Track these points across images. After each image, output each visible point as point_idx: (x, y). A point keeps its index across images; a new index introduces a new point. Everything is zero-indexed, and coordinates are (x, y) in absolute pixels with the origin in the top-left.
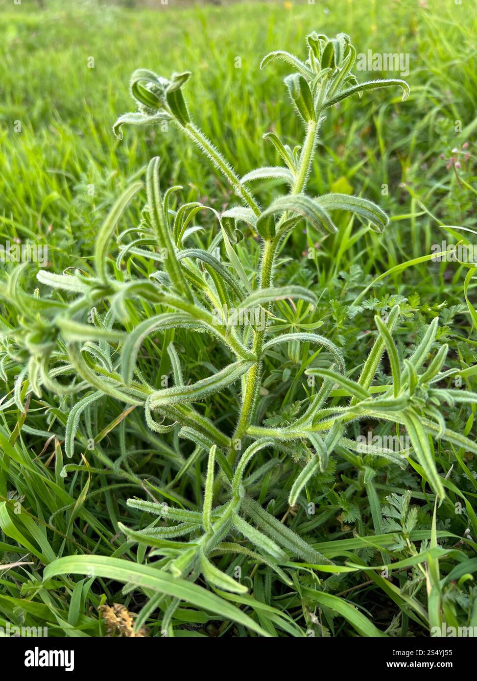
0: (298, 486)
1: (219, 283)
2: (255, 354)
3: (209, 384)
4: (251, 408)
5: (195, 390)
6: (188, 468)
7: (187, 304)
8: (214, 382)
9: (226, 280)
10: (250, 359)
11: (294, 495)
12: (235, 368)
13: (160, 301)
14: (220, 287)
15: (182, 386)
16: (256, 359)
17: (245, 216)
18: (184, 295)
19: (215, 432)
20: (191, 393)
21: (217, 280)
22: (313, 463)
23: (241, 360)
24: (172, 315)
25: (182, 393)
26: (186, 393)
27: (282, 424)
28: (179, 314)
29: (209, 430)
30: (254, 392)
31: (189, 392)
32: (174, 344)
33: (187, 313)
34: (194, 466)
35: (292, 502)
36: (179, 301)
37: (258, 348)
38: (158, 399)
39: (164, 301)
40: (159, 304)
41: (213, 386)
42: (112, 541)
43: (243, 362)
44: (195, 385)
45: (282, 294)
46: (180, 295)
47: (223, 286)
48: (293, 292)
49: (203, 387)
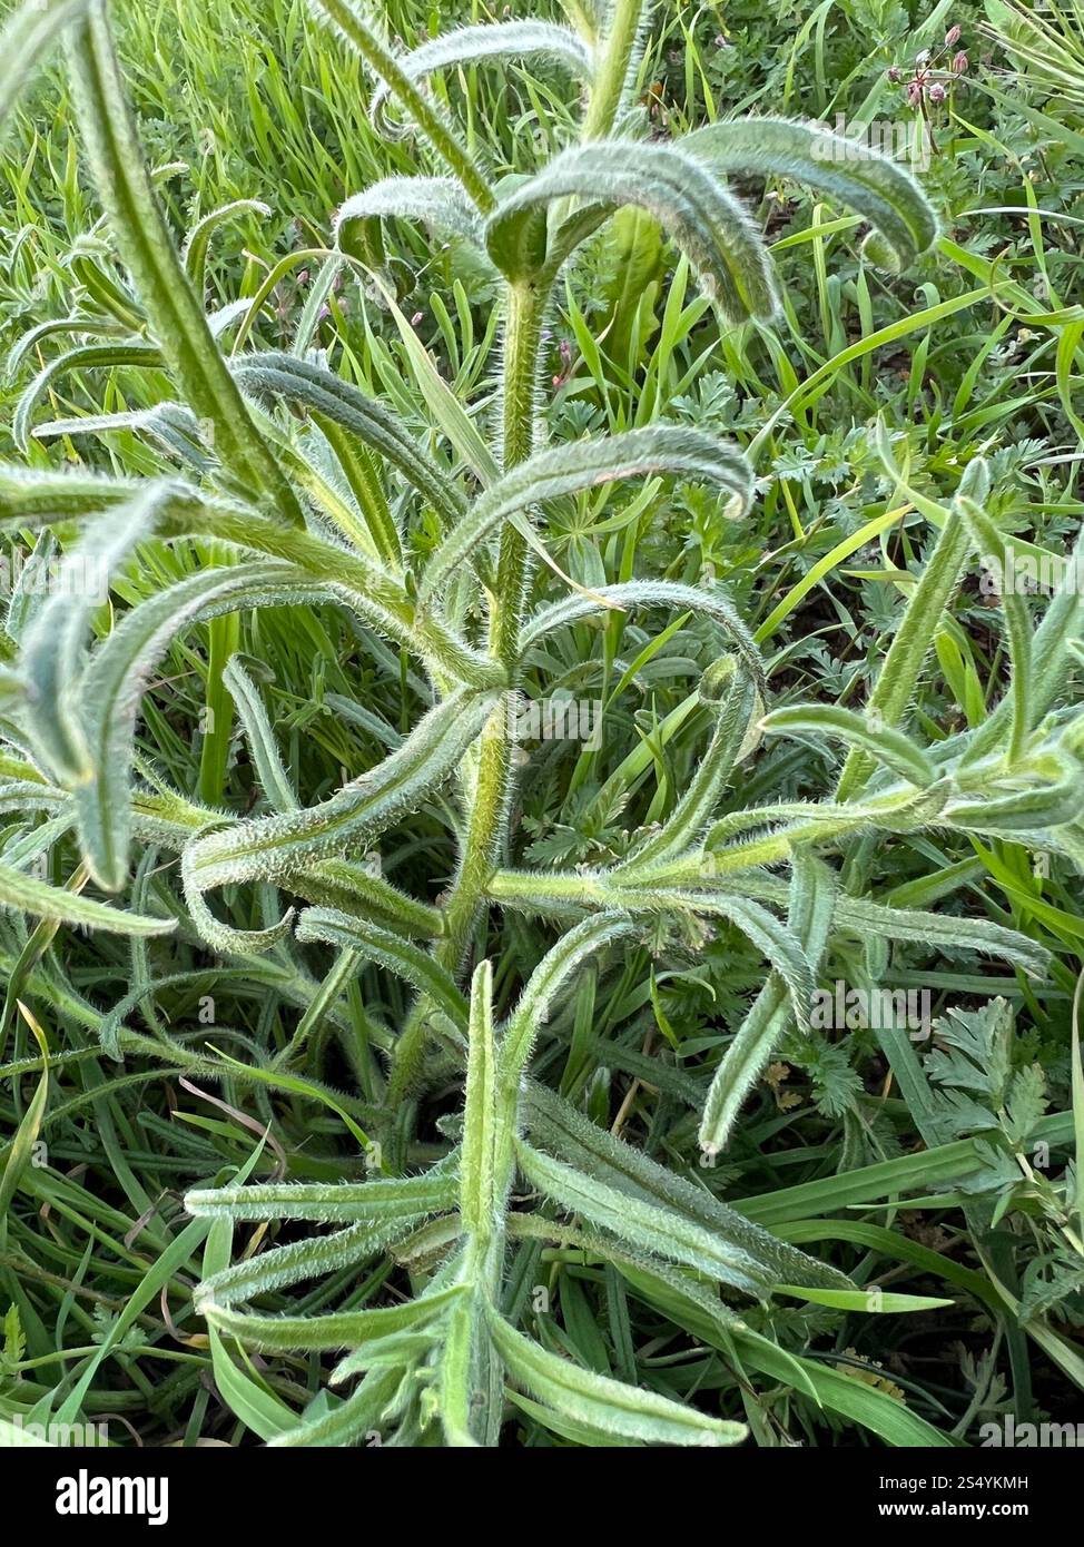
0: (728, 1087)
1: (351, 453)
2: (500, 666)
3: (379, 793)
4: (496, 823)
5: (337, 818)
6: (327, 1006)
7: (282, 531)
8: (393, 783)
9: (373, 444)
10: (485, 686)
11: (717, 1116)
12: (447, 719)
13: (188, 530)
14: (357, 468)
15: (293, 813)
16: (505, 681)
17: (425, 204)
18: (271, 497)
19: (395, 900)
20: (324, 830)
21: (346, 446)
22: (768, 1008)
23: (460, 691)
24: (233, 575)
25: (295, 835)
26: (307, 835)
27: (582, 851)
28: (258, 570)
29: (378, 900)
30: (504, 779)
31: (315, 828)
32: (242, 660)
33: (284, 562)
34: (344, 997)
35: (711, 1138)
36: (252, 520)
37: (507, 643)
38: (214, 861)
39: (202, 527)
40: (183, 538)
41: (394, 797)
42: (129, 1238)
43: (468, 696)
44: (335, 803)
45: (619, 460)
46: (253, 498)
47: (364, 462)
48: (660, 447)
49: (362, 803)
